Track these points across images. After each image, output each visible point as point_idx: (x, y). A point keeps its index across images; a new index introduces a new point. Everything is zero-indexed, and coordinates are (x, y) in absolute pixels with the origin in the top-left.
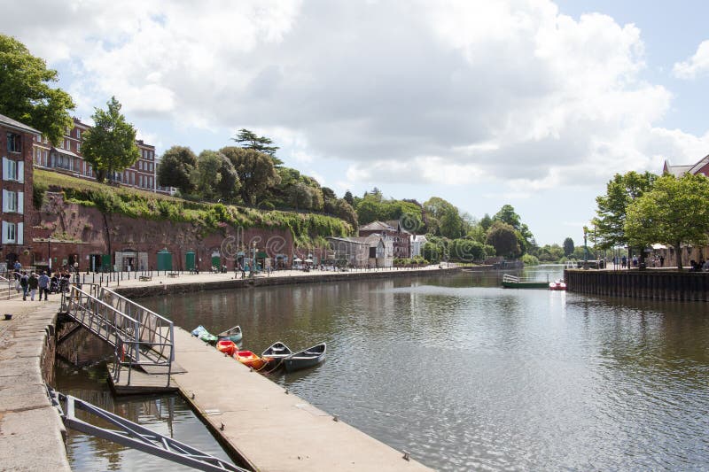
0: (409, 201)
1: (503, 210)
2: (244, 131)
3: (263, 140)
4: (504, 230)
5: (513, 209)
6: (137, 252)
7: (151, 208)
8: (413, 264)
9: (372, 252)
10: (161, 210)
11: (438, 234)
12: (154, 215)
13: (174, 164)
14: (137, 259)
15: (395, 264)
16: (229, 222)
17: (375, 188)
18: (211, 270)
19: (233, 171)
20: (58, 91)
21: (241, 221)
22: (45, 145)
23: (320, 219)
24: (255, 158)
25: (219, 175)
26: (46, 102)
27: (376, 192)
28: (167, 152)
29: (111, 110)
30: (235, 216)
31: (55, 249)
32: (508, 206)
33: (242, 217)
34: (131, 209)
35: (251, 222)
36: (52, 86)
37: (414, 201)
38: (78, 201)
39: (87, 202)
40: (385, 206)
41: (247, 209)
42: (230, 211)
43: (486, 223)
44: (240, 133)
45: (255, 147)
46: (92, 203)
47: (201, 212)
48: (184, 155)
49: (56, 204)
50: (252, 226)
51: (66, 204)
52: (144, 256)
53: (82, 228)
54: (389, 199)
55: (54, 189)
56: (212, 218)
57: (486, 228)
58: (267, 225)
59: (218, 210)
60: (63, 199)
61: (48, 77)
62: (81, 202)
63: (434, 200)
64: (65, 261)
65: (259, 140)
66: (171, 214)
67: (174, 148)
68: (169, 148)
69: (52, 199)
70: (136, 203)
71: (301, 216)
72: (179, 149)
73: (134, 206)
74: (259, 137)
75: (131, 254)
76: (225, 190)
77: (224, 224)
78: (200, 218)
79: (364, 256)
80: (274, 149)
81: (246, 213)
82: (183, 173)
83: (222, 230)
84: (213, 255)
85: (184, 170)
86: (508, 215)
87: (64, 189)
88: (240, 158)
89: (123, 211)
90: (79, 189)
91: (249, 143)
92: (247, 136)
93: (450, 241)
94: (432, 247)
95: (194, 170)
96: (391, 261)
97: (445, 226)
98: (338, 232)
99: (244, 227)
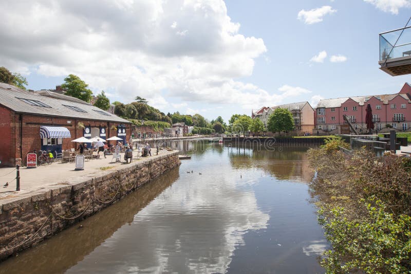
0: (188, 115)
1: (218, 118)
3: (143, 99)
4: (218, 124)
8: (189, 136)
9: (176, 132)
11: (197, 126)
13: (119, 109)
15: (184, 136)
16: (136, 125)
20: (89, 90)
21: (139, 124)
23: (161, 123)
24: (141, 105)
25: (132, 111)
26: (85, 93)
27: (178, 112)
29: (102, 94)
30: (137, 123)
32: (220, 117)
35: (142, 125)
36: (87, 88)
37: (190, 115)
40: (181, 117)
41: (141, 121)
42: (136, 121)
43: (213, 122)
45: (141, 101)
48: (122, 106)
54: (182, 115)
57: (213, 124)
58: (146, 125)
61: (86, 86)
63: (196, 115)
71: (155, 122)
72: (120, 104)
79: (174, 133)
85: (122, 110)
86: (220, 120)
88: (137, 105)
91: (139, 100)
92: (139, 98)
93: (201, 128)
94: (195, 130)
95: (125, 110)
96: (182, 135)
97: (200, 123)
98: (166, 126)
99: (140, 126)
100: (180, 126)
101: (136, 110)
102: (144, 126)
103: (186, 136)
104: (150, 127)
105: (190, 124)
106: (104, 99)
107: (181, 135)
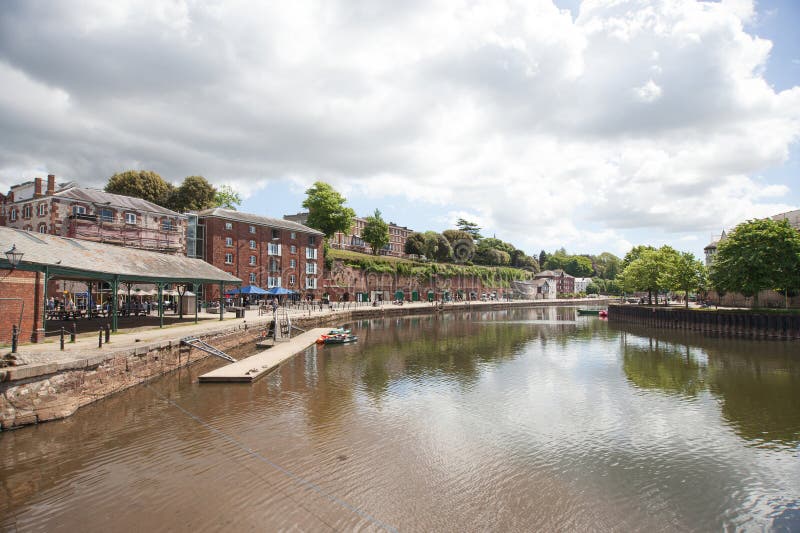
2: (461, 219)
3: (472, 225)
6: (383, 291)
7: (392, 267)
8: (578, 297)
9: (539, 289)
11: (601, 277)
13: (411, 243)
14: (383, 295)
15: (558, 297)
16: (439, 274)
19: (448, 244)
20: (347, 208)
21: (447, 273)
23: (506, 270)
25: (437, 247)
26: (341, 214)
27: (563, 251)
29: (376, 215)
30: (443, 270)
31: (336, 291)
33: (448, 270)
35: (454, 274)
36: (344, 206)
37: (588, 256)
38: (350, 265)
39: (356, 266)
40: (566, 259)
41: (452, 266)
42: (441, 267)
44: (458, 221)
45: (466, 229)
46: (359, 266)
47: (422, 268)
48: (419, 237)
49: (339, 268)
50: (454, 276)
51: (345, 267)
52: (387, 294)
53: (353, 279)
54: (572, 254)
55: (339, 260)
56: (429, 272)
58: (464, 275)
59: (433, 267)
60: (344, 265)
61: (341, 202)
62: (353, 266)
63: (604, 254)
64: (341, 297)
65: (470, 224)
69: (337, 265)
70: (384, 265)
71: (490, 269)
72: (416, 233)
74: (470, 222)
75: (380, 292)
76: (441, 255)
77: (437, 275)
78: (421, 272)
79: (533, 291)
80: (478, 229)
81: (451, 268)
83: (435, 278)
85: (418, 245)
87: (344, 260)
88: (454, 236)
89: (376, 270)
90: (352, 259)
91: (463, 226)
92: (462, 222)
93: (609, 281)
94: (594, 285)
95: (423, 245)
96: (554, 295)
97: (608, 271)
98: (518, 277)
100: (551, 278)
103: (564, 298)
104: (473, 278)
105: (584, 273)
106: (378, 225)
107: (552, 297)
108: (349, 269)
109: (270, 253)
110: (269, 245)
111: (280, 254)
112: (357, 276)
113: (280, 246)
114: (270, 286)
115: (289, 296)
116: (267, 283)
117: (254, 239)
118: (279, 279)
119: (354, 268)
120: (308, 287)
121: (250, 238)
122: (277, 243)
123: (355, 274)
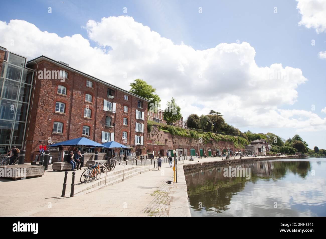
0: (261, 134)
1: (295, 136)
2: (212, 110)
3: (218, 113)
4: (299, 143)
5: (299, 136)
6: (183, 149)
7: (187, 133)
9: (260, 150)
10: (191, 134)
12: (189, 136)
13: (192, 120)
14: (183, 152)
16: (213, 138)
17: (248, 130)
18: (211, 156)
20: (156, 95)
21: (217, 138)
22: (152, 116)
23: (241, 138)
24: (218, 118)
25: (207, 123)
28: (190, 116)
29: (172, 102)
30: (215, 137)
31: (155, 147)
32: (297, 135)
33: (217, 137)
34: (181, 133)
35: (220, 139)
36: (154, 94)
37: (263, 134)
38: (163, 130)
39: (166, 131)
41: (218, 134)
42: (213, 135)
43: (289, 141)
44: (210, 111)
46: (168, 131)
47: (204, 135)
48: (195, 116)
49: (155, 131)
50: (220, 140)
51: (159, 131)
52: (186, 151)
53: (164, 140)
55: (155, 125)
56: (207, 137)
57: (290, 143)
58: (225, 140)
59: (209, 134)
60: (158, 129)
62: (164, 130)
63: (268, 134)
64: (159, 152)
65: (216, 113)
66: (194, 135)
67: (192, 115)
68: (190, 115)
69: (154, 129)
70: (182, 131)
71: (235, 137)
72: (193, 115)
73: (181, 132)
75: (181, 150)
77: (212, 139)
78: (203, 137)
79: (257, 151)
80: (222, 116)
81: (218, 136)
82: (195, 122)
83: (211, 141)
84: (209, 151)
85: (196, 122)
86: (297, 138)
87: (158, 126)
88: (212, 118)
89: (178, 134)
90: (163, 126)
91: (214, 114)
95: (199, 121)
99: (219, 140)
101: (211, 122)
102: (223, 140)
104: (230, 141)
108: (162, 131)
109: (106, 109)
110: (105, 101)
111: (114, 110)
112: (167, 138)
113: (114, 104)
114: (103, 141)
115: (120, 150)
116: (101, 137)
117: (90, 93)
118: (113, 134)
119: (165, 132)
120: (137, 143)
121: (87, 91)
122: (112, 101)
123: (166, 136)
